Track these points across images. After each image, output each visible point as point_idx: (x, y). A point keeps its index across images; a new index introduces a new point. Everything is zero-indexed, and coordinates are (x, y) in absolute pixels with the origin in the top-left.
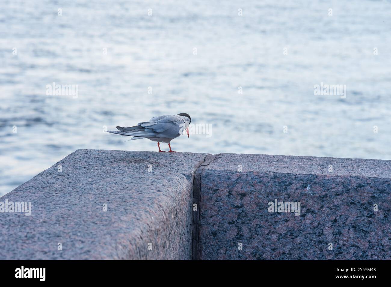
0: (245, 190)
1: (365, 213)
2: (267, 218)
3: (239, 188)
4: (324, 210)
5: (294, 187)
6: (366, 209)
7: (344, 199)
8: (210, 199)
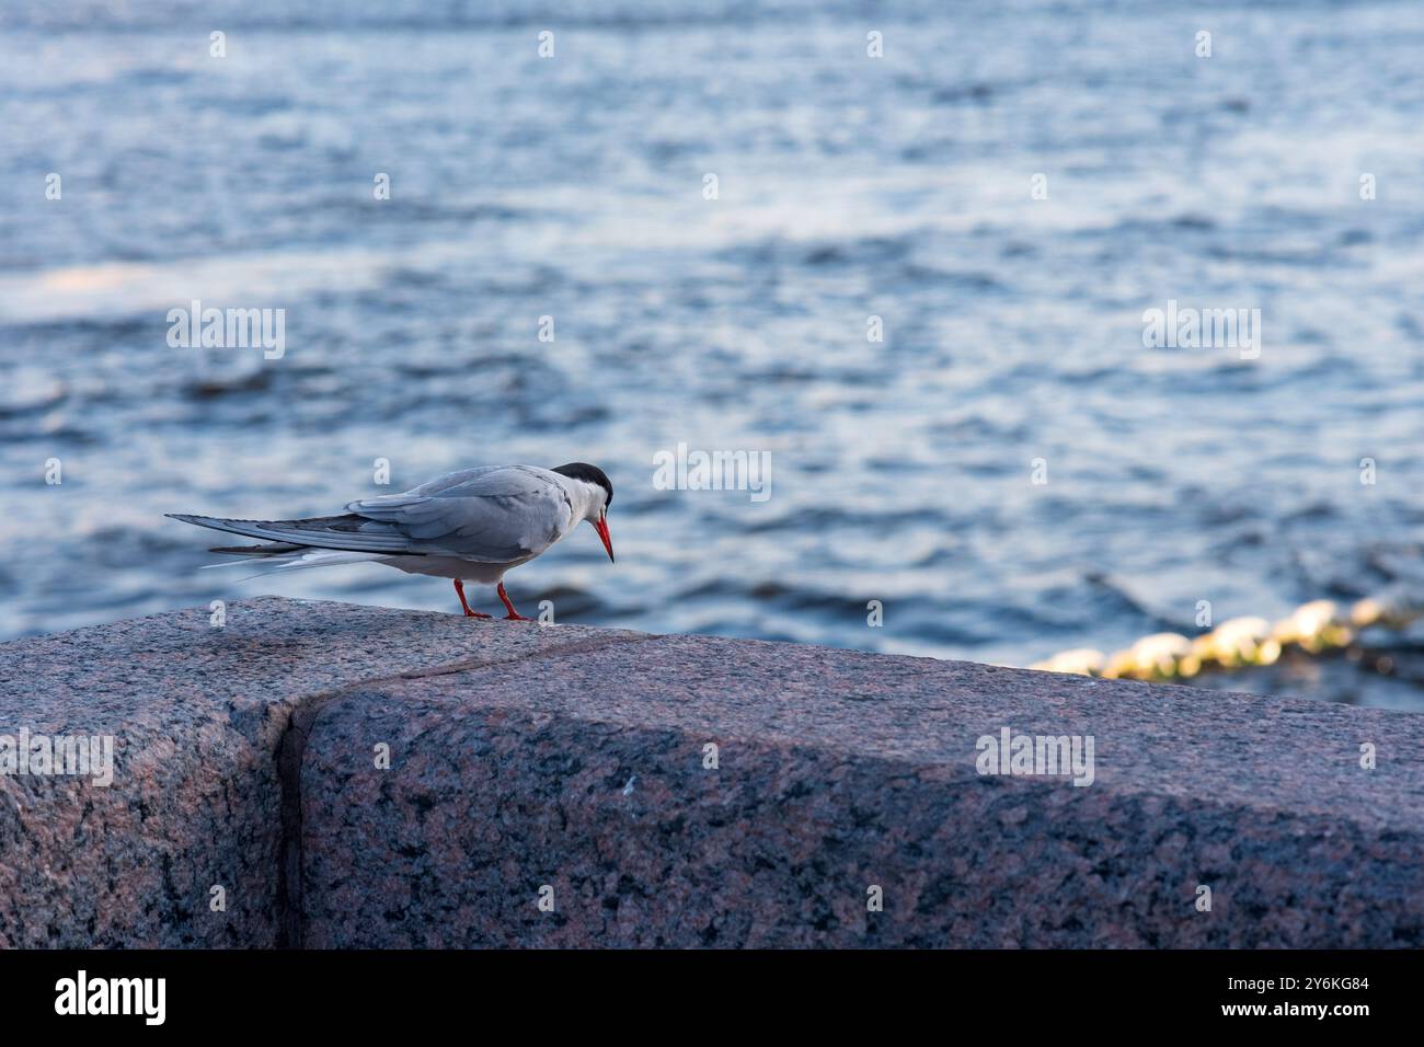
0: (430, 784)
1: (806, 908)
2: (501, 904)
3: (414, 775)
4: (675, 886)
5: (585, 779)
6: (806, 890)
7: (735, 844)
8: (327, 812)
